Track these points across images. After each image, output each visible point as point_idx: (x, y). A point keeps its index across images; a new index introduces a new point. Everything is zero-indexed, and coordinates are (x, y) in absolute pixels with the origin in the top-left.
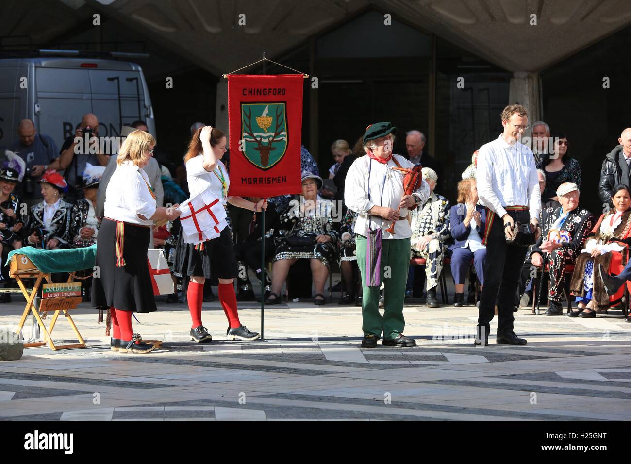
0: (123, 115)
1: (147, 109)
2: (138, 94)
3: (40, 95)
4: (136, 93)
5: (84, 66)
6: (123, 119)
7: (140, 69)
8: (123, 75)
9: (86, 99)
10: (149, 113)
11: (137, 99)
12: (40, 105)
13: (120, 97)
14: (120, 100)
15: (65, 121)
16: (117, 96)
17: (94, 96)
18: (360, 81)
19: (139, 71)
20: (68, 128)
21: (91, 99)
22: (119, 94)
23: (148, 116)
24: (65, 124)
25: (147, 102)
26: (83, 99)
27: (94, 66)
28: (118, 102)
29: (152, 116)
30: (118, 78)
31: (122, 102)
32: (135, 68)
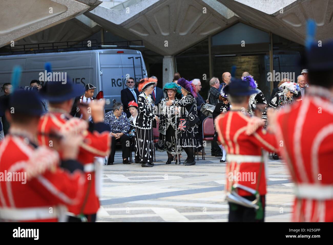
0: (136, 75)
1: (145, 71)
2: (141, 65)
3: (102, 66)
4: (140, 64)
5: (119, 52)
6: (136, 76)
7: (141, 53)
8: (135, 56)
9: (120, 68)
10: (145, 73)
11: (141, 67)
12: (102, 71)
13: (134, 66)
14: (134, 68)
15: (112, 78)
16: (133, 66)
17: (123, 66)
18: (235, 55)
19: (140, 54)
20: (113, 81)
21: (122, 68)
22: (134, 65)
23: (145, 74)
24: (112, 80)
25: (144, 68)
26: (119, 68)
27: (122, 52)
28: (133, 68)
29: (147, 75)
30: (133, 57)
31: (135, 68)
32: (139, 53)
